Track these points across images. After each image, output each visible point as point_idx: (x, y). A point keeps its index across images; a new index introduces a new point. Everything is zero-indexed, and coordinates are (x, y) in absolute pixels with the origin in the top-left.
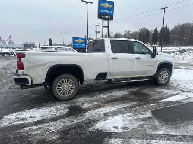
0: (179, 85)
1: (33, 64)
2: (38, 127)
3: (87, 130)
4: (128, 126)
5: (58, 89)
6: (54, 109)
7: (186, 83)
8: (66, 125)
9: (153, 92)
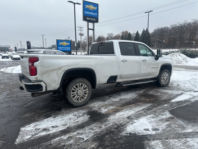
0: (178, 85)
1: (47, 69)
2: (67, 136)
3: (121, 134)
4: (157, 127)
5: (72, 94)
6: (73, 116)
7: (185, 83)
8: (96, 131)
9: (159, 93)
